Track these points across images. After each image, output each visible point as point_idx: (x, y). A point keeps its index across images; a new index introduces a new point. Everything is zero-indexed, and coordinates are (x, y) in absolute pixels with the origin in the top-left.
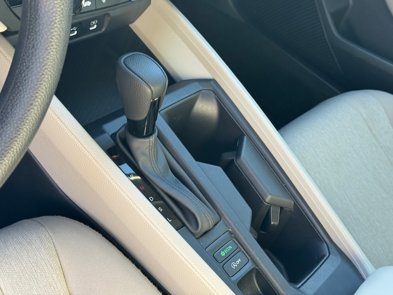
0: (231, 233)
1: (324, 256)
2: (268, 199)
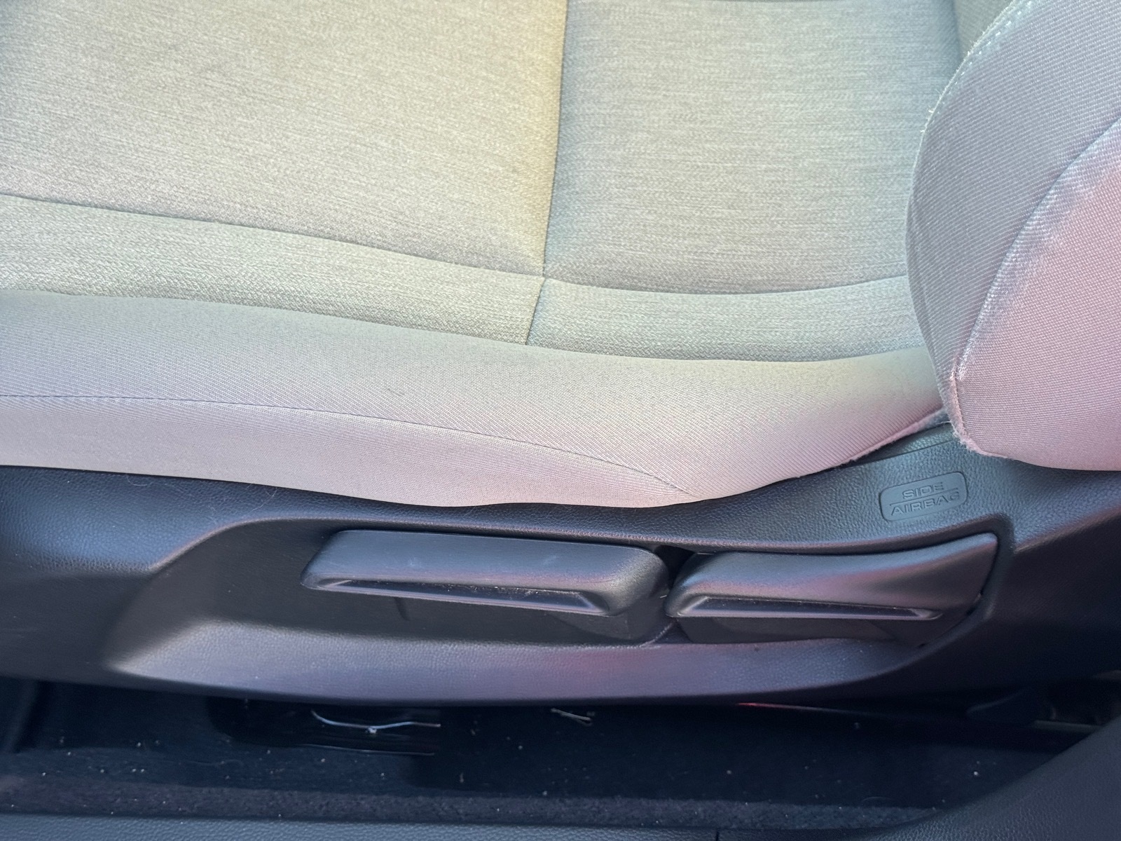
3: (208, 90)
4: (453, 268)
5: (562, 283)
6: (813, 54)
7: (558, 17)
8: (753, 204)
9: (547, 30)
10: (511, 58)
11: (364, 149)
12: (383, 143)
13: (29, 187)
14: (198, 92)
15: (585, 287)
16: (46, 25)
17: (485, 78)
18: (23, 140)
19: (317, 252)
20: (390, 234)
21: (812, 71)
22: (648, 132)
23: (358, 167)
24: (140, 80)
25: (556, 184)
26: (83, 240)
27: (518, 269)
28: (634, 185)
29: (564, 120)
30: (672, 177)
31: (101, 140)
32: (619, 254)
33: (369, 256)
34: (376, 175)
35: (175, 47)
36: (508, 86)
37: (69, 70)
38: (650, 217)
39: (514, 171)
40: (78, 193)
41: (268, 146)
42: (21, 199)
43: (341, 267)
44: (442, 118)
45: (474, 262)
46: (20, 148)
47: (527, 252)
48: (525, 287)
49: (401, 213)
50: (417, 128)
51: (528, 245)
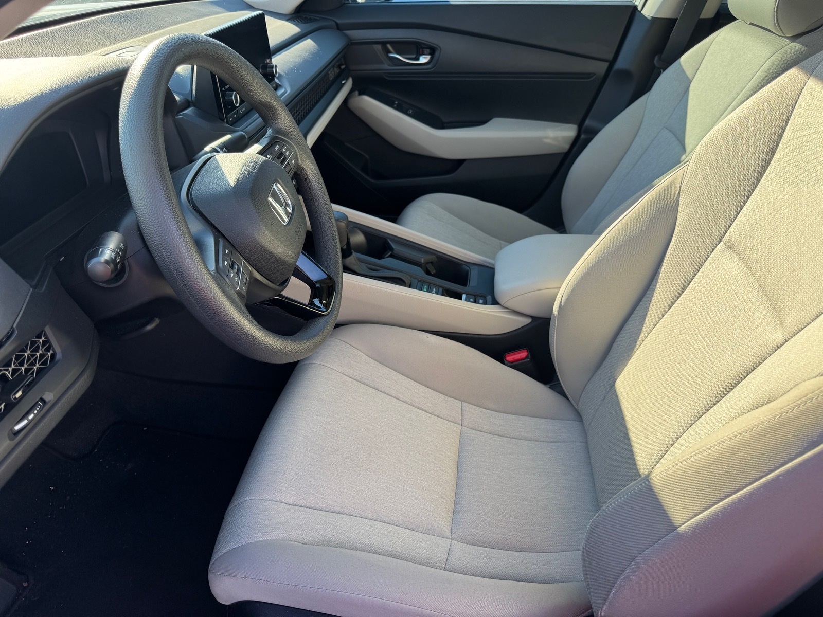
0: (420, 281)
1: (468, 271)
2: (423, 261)
3: (346, 465)
4: (421, 535)
5: (457, 542)
6: (542, 462)
7: (457, 440)
8: (523, 517)
9: (453, 445)
10: (442, 455)
11: (394, 488)
12: (400, 486)
13: (288, 500)
14: (343, 466)
15: (465, 545)
16: (299, 441)
17: (434, 462)
18: (288, 483)
19: (377, 528)
20: (400, 521)
21: (542, 469)
22: (487, 486)
23: (392, 495)
24: (326, 462)
25: (456, 503)
26: (303, 522)
27: (443, 536)
28: (482, 506)
29: (459, 478)
30: (495, 504)
31: (312, 483)
32: (477, 533)
33: (393, 530)
34: (397, 498)
35: (337, 450)
36: (441, 465)
37: (304, 458)
38: (488, 519)
39: (442, 497)
40: (302, 503)
41: (364, 486)
42: (285, 505)
43: (384, 534)
44: (419, 477)
45: (428, 533)
46: (286, 486)
47: (446, 530)
48: (445, 543)
49: (405, 513)
50: (411, 480)
51: (446, 527)
